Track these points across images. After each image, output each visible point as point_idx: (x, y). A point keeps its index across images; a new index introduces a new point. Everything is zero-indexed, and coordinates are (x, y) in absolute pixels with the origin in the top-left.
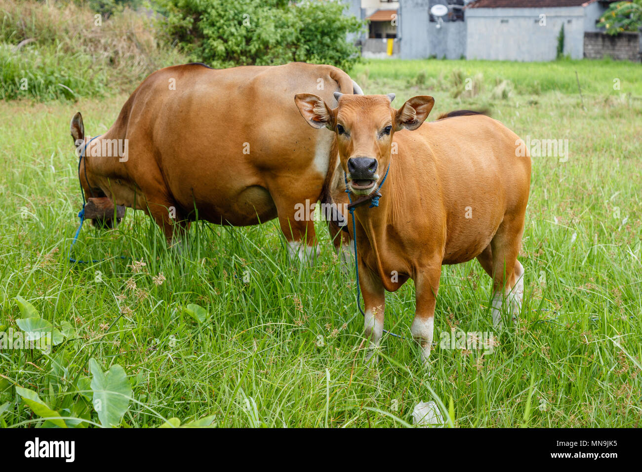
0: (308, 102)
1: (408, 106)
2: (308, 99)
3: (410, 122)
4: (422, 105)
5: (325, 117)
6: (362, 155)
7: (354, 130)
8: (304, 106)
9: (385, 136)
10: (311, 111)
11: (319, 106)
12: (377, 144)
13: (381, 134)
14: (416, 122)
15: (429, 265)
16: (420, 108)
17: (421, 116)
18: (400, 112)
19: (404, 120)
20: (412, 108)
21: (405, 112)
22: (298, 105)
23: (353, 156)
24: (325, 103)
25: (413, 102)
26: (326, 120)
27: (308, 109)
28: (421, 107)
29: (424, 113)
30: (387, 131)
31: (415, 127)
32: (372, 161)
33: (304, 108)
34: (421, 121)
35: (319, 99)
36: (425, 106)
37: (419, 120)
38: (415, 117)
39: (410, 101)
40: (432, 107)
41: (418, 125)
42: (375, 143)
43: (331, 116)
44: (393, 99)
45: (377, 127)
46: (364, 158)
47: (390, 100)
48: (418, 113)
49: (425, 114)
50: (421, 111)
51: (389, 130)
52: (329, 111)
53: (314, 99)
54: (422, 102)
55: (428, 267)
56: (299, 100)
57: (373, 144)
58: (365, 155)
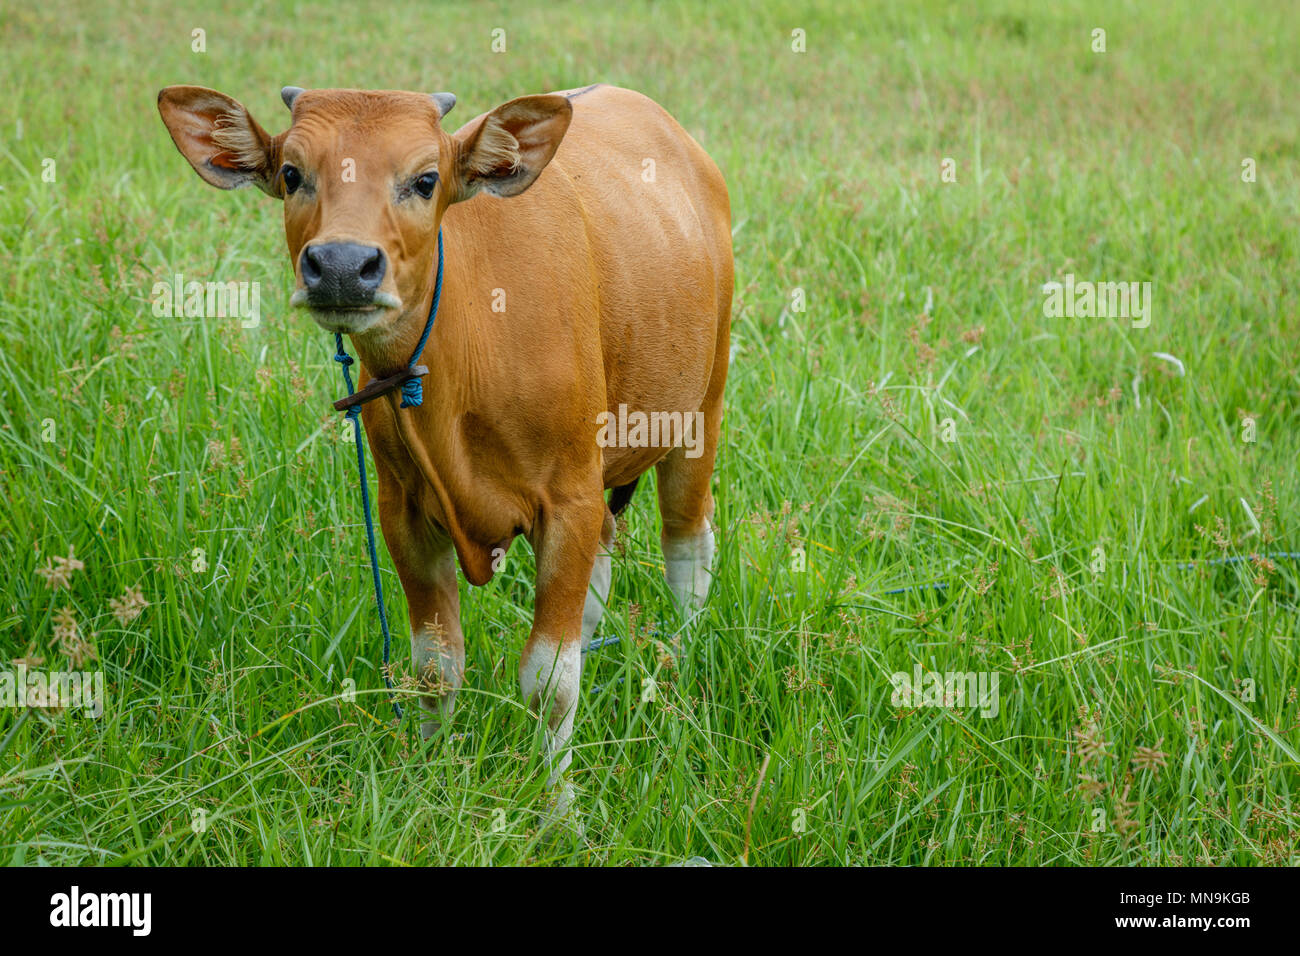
0: (200, 114)
1: (494, 127)
2: (199, 105)
3: (502, 173)
4: (535, 122)
5: (251, 157)
6: (342, 236)
7: (328, 173)
8: (186, 123)
9: (417, 199)
10: (206, 139)
11: (232, 125)
12: (393, 216)
13: (405, 193)
14: (521, 172)
15: (579, 498)
16: (531, 133)
17: (534, 156)
18: (471, 146)
19: (484, 170)
20: (504, 132)
21: (486, 144)
22: (168, 119)
23: (317, 243)
24: (248, 117)
25: (508, 116)
26: (254, 164)
27: (198, 132)
28: (533, 129)
29: (542, 145)
30: (423, 186)
31: (516, 186)
32: (370, 253)
33: (187, 129)
34: (535, 169)
35: (230, 103)
36: (545, 124)
37: (527, 167)
38: (517, 159)
39: (499, 113)
40: (566, 126)
41: (526, 182)
42: (386, 212)
43: (268, 154)
44: (449, 107)
45: (393, 167)
46: (348, 243)
47: (439, 109)
48: (525, 147)
49: (547, 147)
50: (533, 140)
51: (431, 186)
52: (261, 138)
53: (216, 103)
54: (535, 115)
55: (577, 502)
56: (170, 105)
57: (379, 211)
58: (349, 237)
